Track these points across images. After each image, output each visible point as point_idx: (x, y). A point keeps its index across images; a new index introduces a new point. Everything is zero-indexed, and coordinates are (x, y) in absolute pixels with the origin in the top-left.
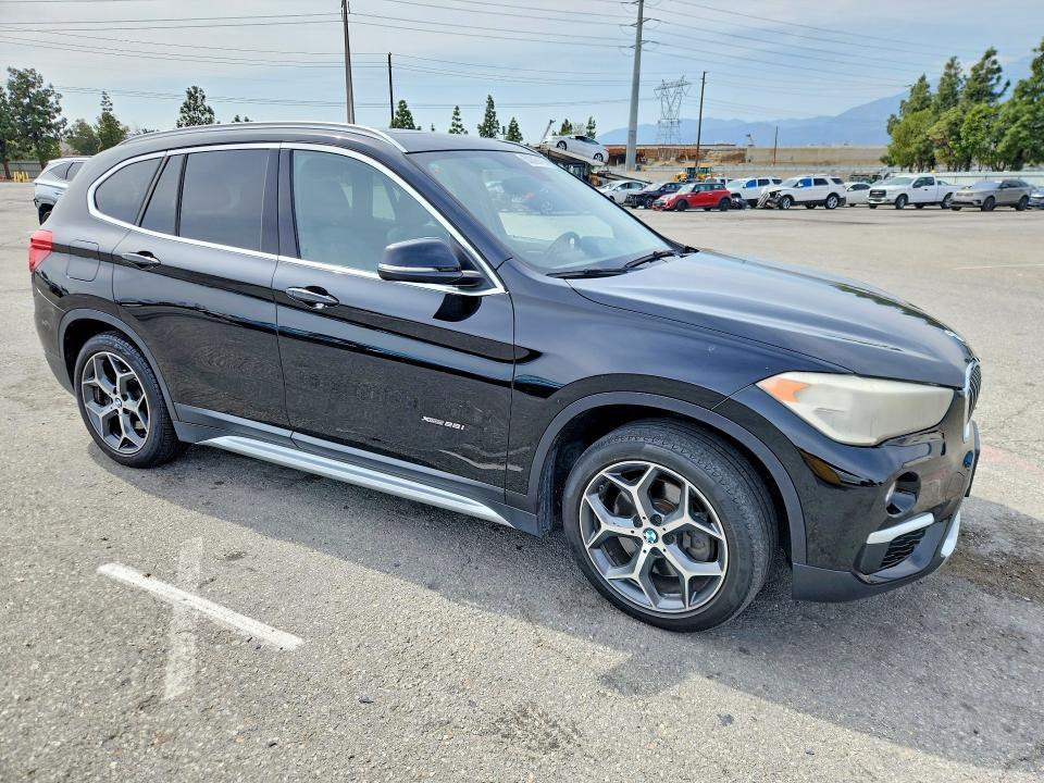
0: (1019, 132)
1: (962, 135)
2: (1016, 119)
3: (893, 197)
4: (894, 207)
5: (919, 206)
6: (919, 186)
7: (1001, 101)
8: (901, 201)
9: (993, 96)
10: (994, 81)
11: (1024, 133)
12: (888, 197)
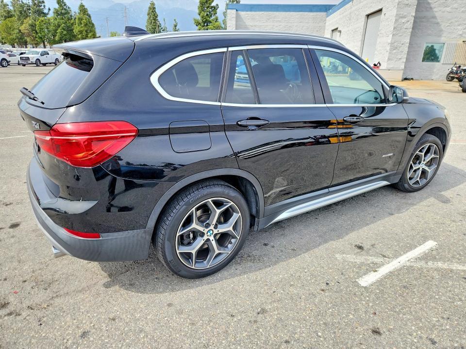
0: (63, 32)
1: (38, 31)
2: (59, 26)
3: (34, 61)
4: (35, 65)
5: (44, 65)
6: (43, 55)
7: (49, 16)
8: (38, 63)
9: (45, 15)
10: (43, 7)
11: (65, 32)
12: (31, 60)
